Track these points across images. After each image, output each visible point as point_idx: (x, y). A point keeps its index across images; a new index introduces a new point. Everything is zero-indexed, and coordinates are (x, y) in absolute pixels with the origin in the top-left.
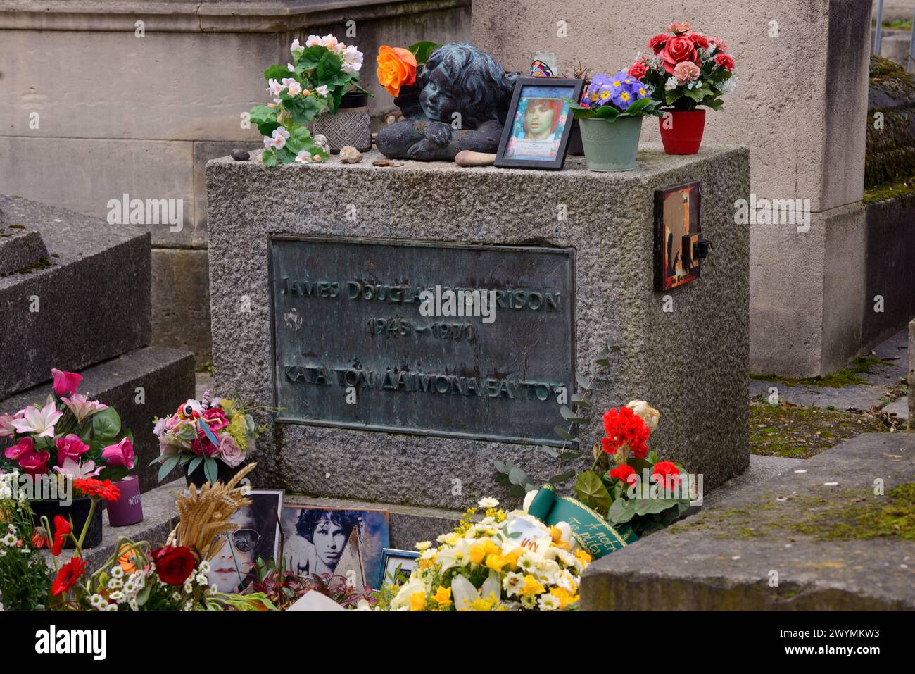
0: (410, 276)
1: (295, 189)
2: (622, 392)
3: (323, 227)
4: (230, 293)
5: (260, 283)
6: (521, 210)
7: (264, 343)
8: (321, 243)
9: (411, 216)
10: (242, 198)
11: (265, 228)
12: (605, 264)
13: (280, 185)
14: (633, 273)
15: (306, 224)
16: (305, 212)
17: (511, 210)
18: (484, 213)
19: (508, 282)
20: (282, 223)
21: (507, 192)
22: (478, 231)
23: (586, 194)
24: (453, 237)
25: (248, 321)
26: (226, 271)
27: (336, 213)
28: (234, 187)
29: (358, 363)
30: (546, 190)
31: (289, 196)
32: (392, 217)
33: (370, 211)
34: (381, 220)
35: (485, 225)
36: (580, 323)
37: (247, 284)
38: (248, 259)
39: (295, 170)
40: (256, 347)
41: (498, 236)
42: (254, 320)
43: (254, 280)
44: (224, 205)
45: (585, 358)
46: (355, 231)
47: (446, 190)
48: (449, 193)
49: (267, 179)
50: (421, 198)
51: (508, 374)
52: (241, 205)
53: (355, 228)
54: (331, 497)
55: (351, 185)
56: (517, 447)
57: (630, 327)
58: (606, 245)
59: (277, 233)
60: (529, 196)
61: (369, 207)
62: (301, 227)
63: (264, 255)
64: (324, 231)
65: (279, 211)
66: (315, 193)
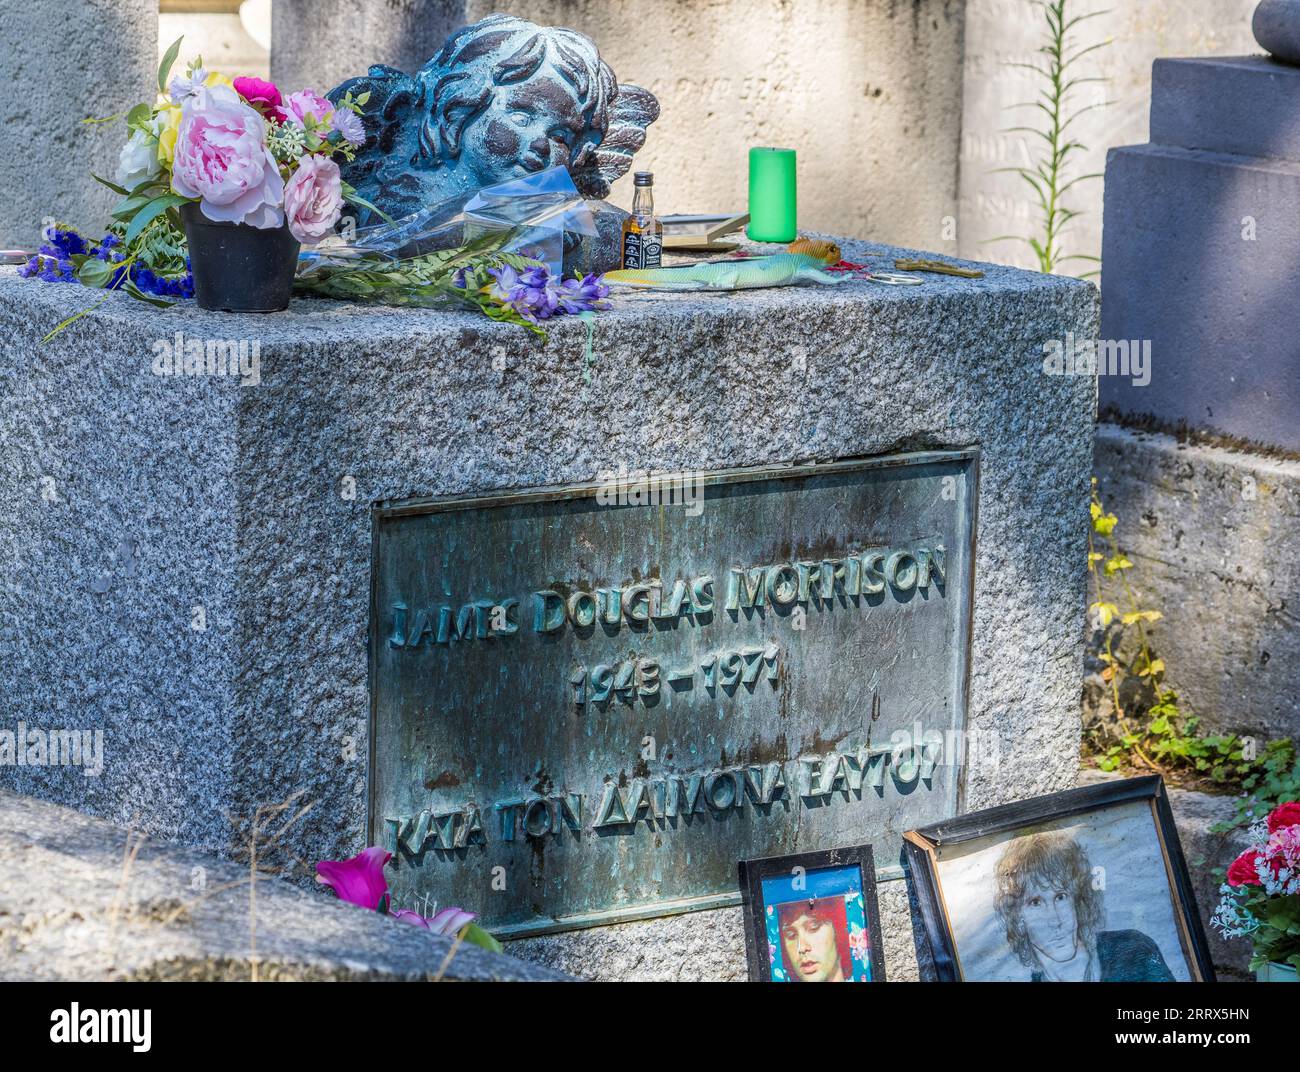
0: (665, 556)
1: (445, 389)
2: (1046, 731)
3: (500, 473)
4: (280, 666)
5: (352, 629)
6: (894, 374)
7: (353, 774)
9: (685, 419)
10: (321, 426)
11: (369, 493)
12: (1032, 470)
13: (410, 385)
14: (1076, 482)
15: (462, 470)
16: (462, 441)
17: (875, 381)
18: (824, 394)
19: (851, 540)
20: (410, 476)
21: (871, 341)
22: (811, 434)
23: (1008, 328)
24: (763, 455)
25: (319, 727)
27: (530, 434)
28: (303, 405)
29: (543, 782)
30: (938, 329)
31: (429, 408)
32: (644, 428)
33: (600, 419)
34: (623, 438)
35: (823, 421)
36: (982, 601)
37: (321, 636)
38: (327, 575)
39: (448, 344)
40: (332, 788)
41: (847, 441)
42: (332, 723)
43: (339, 623)
44: (278, 450)
45: (987, 673)
46: (566, 469)
47: (756, 351)
48: (760, 358)
49: (385, 373)
50: (705, 375)
51: (839, 739)
52: (318, 445)
53: (567, 463)
55: (565, 366)
58: (1035, 429)
59: (395, 502)
60: (909, 344)
62: (451, 477)
63: (364, 560)
64: (502, 481)
65: (405, 447)
66: (486, 393)
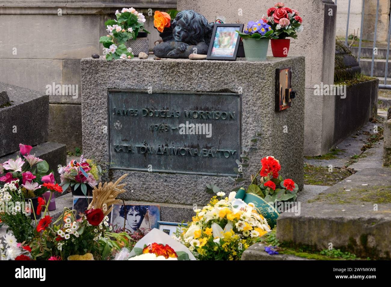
0: (170, 106)
1: (120, 70)
2: (262, 154)
3: (132, 86)
4: (90, 114)
5: (104, 110)
6: (219, 77)
7: (105, 135)
8: (130, 92)
9: (171, 80)
10: (97, 74)
11: (106, 87)
12: (255, 99)
13: (113, 68)
14: (267, 103)
15: (124, 85)
16: (124, 80)
17: (214, 77)
18: (203, 79)
19: (212, 108)
20: (114, 85)
21: (213, 70)
22: (200, 87)
23: (247, 70)
24: (189, 89)
25: (98, 126)
26: (89, 105)
27: (138, 80)
28: (93, 70)
29: (146, 144)
30: (230, 69)
31: (117, 73)
32: (162, 81)
34: (157, 82)
35: (203, 84)
36: (243, 124)
37: (98, 110)
38: (99, 100)
39: (120, 62)
40: (101, 137)
41: (209, 88)
42: (101, 126)
43: (101, 109)
44: (88, 77)
45: (246, 139)
47: (186, 69)
48: (187, 71)
49: (108, 66)
50: (175, 73)
51: (212, 147)
52: (96, 77)
53: (146, 86)
54: (134, 200)
55: (145, 68)
56: (216, 177)
57: (266, 126)
58: (255, 91)
59: (111, 89)
60: (222, 71)
61: (152, 77)
62: (122, 86)
63: (106, 98)
64: (132, 88)
65: (113, 79)
66: (129, 71)
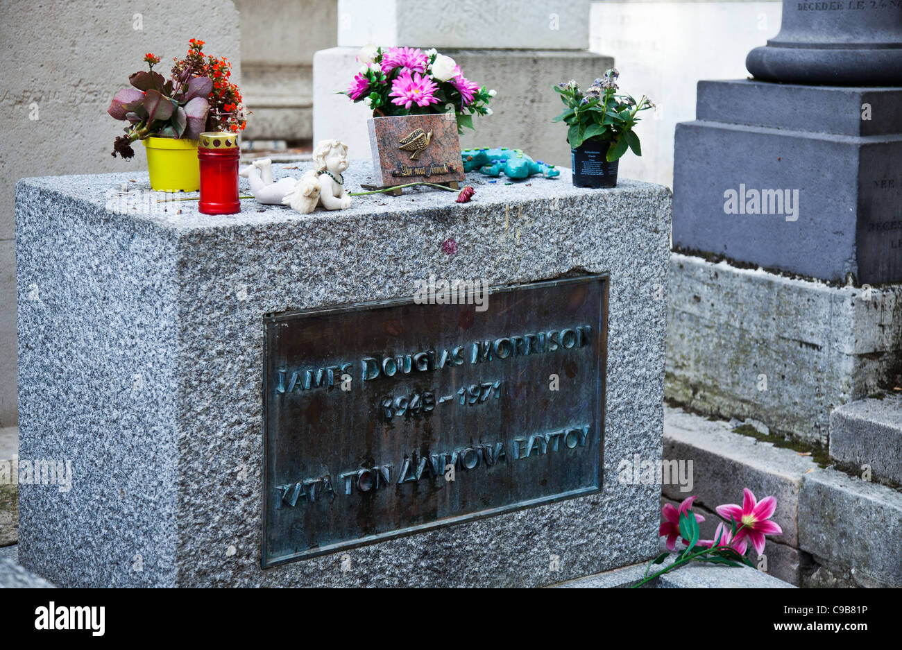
0: (437, 336)
1: (306, 251)
3: (341, 295)
4: (208, 408)
5: (253, 385)
6: (562, 237)
7: (254, 465)
8: (337, 315)
9: (447, 263)
10: (231, 273)
11: (261, 309)
12: (637, 285)
13: (285, 249)
15: (317, 295)
16: (315, 280)
17: (552, 240)
18: (524, 248)
20: (286, 299)
22: (516, 270)
25: (233, 441)
27: (357, 274)
28: (219, 262)
30: (586, 213)
31: (297, 261)
32: (423, 269)
33: (398, 265)
34: (412, 274)
35: (523, 262)
36: (610, 353)
37: (233, 390)
38: (236, 356)
39: (307, 226)
41: (537, 272)
42: (241, 438)
43: (244, 383)
44: (204, 287)
46: (379, 292)
47: (486, 226)
48: (488, 229)
49: (269, 242)
52: (229, 283)
53: (379, 289)
55: (377, 236)
58: (638, 263)
59: (277, 314)
61: (396, 260)
62: (311, 299)
63: (259, 347)
64: (340, 300)
65: (283, 283)
66: (331, 252)
